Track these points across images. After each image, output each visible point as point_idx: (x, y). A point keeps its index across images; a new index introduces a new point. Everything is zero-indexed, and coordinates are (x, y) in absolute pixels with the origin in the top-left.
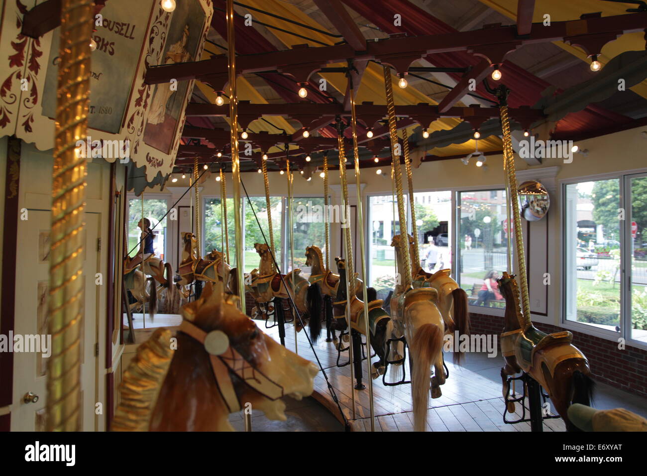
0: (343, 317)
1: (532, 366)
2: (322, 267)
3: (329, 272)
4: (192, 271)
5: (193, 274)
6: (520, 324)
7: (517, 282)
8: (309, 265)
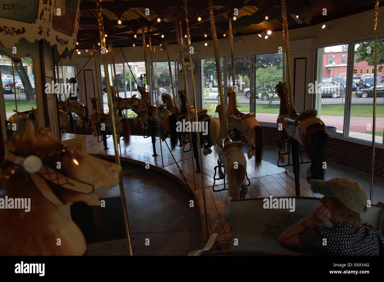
1: (294, 131)
4: (98, 120)
5: (99, 122)
6: (288, 110)
7: (287, 86)
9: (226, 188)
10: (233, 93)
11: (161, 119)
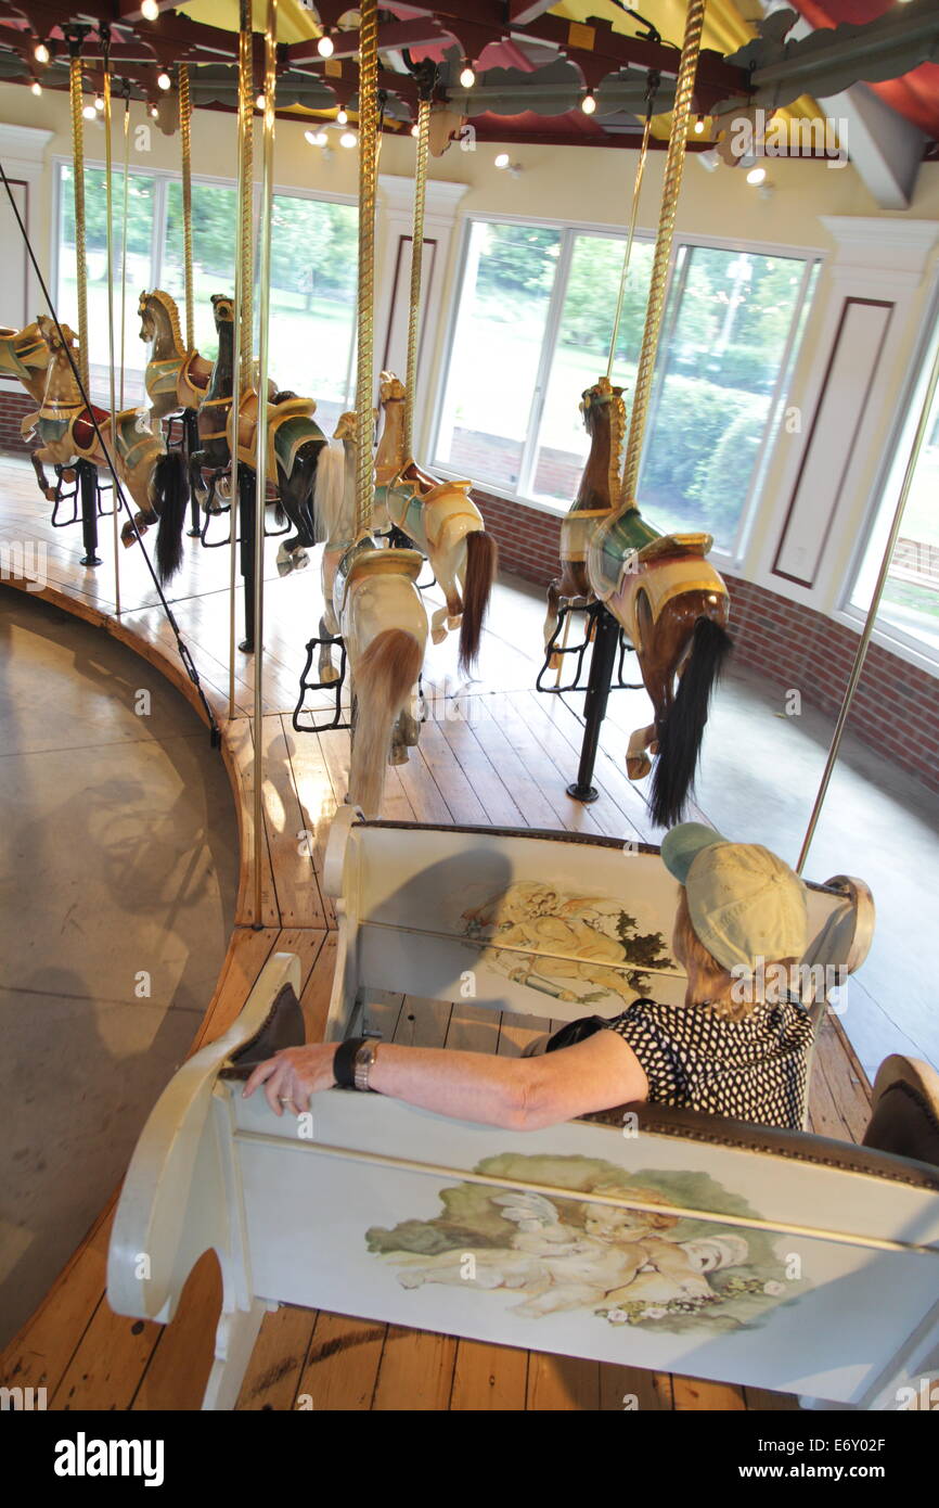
0: (221, 435)
1: (618, 591)
2: (177, 343)
3: (193, 354)
6: (612, 499)
7: (625, 404)
8: (149, 338)
9: (340, 722)
10: (403, 398)
11: (126, 463)
